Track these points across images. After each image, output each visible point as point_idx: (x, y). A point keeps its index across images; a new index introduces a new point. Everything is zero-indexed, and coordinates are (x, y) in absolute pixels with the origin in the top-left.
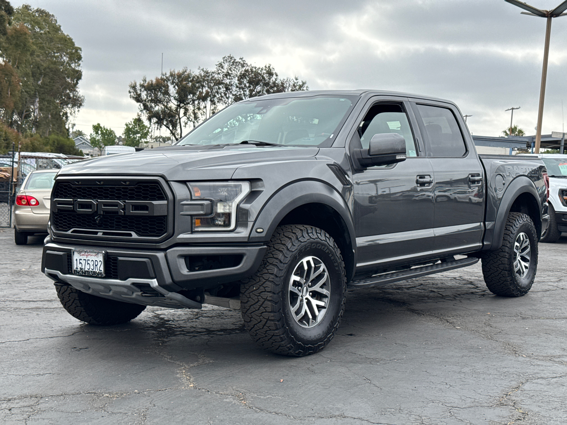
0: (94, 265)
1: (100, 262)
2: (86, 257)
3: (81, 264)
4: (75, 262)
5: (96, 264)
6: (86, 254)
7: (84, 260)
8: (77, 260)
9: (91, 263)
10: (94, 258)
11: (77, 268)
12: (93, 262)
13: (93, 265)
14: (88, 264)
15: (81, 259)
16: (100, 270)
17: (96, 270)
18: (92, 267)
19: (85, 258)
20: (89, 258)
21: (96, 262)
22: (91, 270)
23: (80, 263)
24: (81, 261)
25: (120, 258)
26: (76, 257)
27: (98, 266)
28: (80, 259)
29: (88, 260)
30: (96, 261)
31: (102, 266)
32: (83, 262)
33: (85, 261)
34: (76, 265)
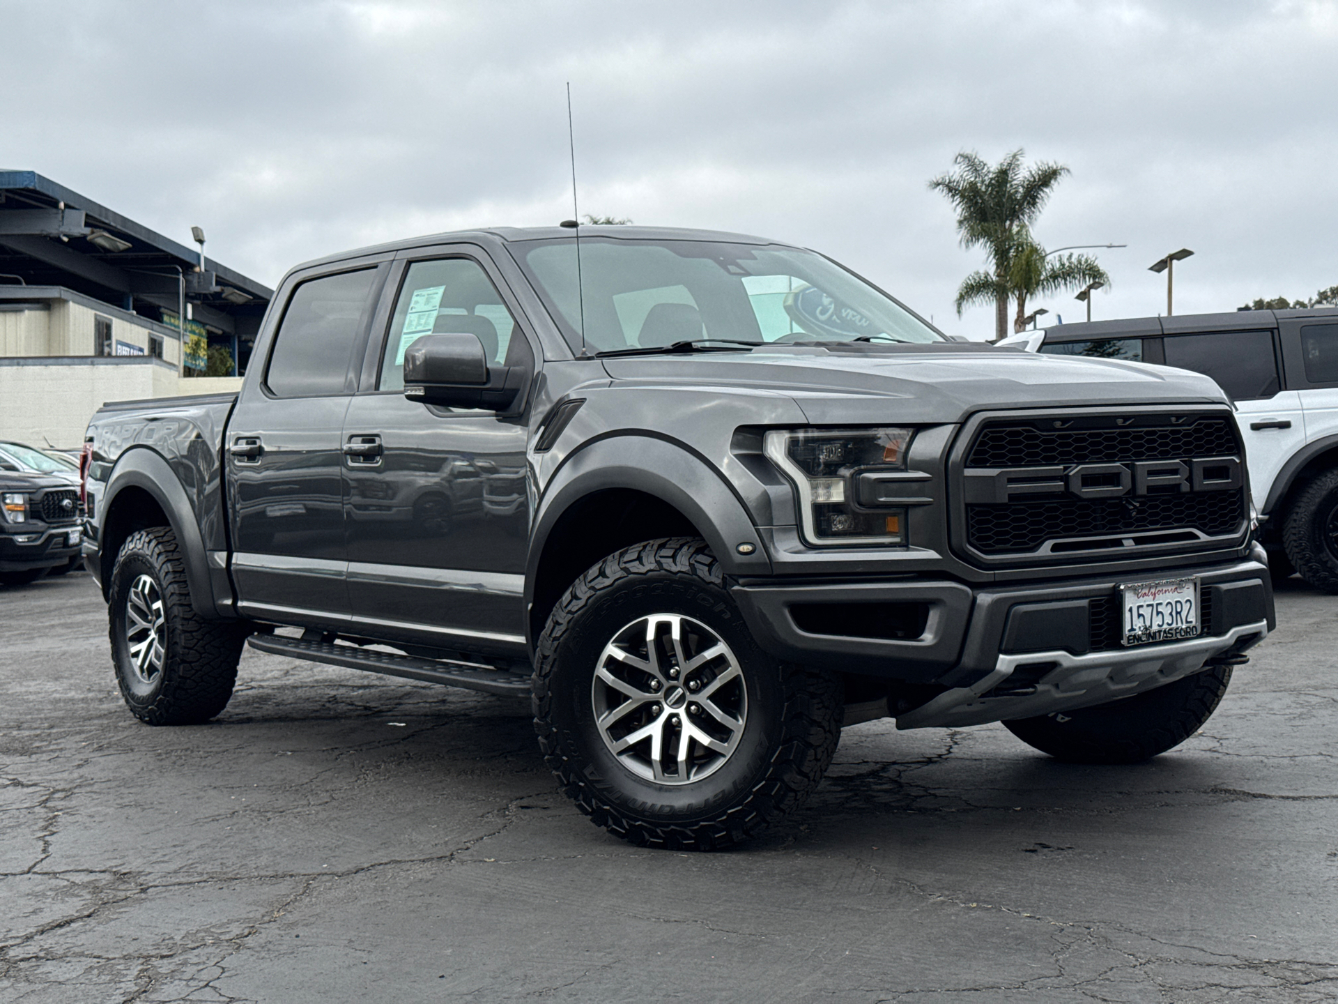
0: (1174, 614)
1: (1188, 604)
2: (1151, 597)
3: (1141, 618)
4: (1127, 615)
5: (1179, 610)
6: (1153, 590)
7: (1148, 606)
8: (1131, 610)
9: (1166, 610)
10: (1171, 597)
11: (1132, 629)
12: (1169, 606)
13: (1171, 614)
14: (1158, 613)
15: (1142, 606)
16: (1187, 622)
17: (1180, 624)
18: (1168, 619)
19: (1149, 600)
20: (1161, 598)
21: (1179, 605)
22: (1165, 626)
23: (1140, 615)
24: (1141, 612)
25: (1224, 586)
26: (1130, 601)
27: (1184, 614)
28: (1139, 607)
29: (1158, 604)
30: (1177, 602)
31: (1193, 612)
32: (1146, 612)
33: (1150, 608)
34: (1133, 624)
